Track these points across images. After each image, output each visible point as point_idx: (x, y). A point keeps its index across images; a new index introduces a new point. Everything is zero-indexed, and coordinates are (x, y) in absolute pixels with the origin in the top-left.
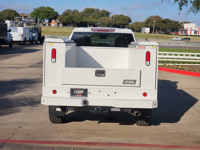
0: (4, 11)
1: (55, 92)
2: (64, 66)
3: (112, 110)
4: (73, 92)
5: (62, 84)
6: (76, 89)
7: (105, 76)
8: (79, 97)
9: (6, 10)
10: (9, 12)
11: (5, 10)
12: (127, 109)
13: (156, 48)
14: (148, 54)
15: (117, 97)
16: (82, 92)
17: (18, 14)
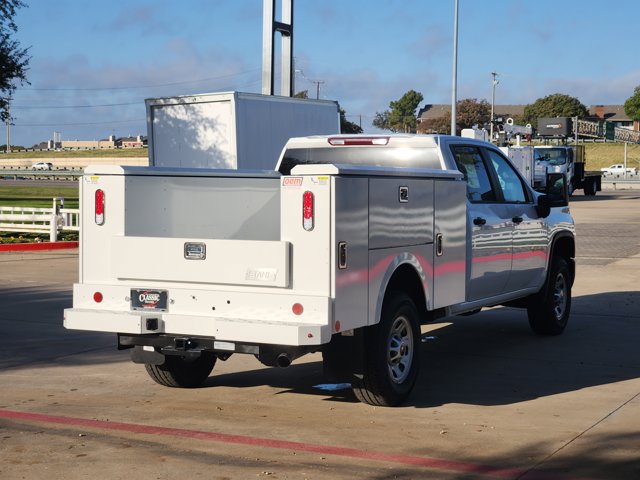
0: (539, 100)
1: (98, 297)
2: (123, 234)
3: (216, 347)
4: (136, 298)
5: (120, 279)
6: (142, 292)
7: (204, 258)
8: (150, 310)
9: (547, 99)
10: (555, 104)
11: (543, 98)
12: (251, 347)
13: (328, 181)
14: (309, 200)
15: (232, 313)
16: (156, 298)
17: (583, 108)
